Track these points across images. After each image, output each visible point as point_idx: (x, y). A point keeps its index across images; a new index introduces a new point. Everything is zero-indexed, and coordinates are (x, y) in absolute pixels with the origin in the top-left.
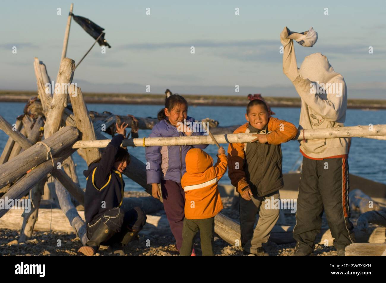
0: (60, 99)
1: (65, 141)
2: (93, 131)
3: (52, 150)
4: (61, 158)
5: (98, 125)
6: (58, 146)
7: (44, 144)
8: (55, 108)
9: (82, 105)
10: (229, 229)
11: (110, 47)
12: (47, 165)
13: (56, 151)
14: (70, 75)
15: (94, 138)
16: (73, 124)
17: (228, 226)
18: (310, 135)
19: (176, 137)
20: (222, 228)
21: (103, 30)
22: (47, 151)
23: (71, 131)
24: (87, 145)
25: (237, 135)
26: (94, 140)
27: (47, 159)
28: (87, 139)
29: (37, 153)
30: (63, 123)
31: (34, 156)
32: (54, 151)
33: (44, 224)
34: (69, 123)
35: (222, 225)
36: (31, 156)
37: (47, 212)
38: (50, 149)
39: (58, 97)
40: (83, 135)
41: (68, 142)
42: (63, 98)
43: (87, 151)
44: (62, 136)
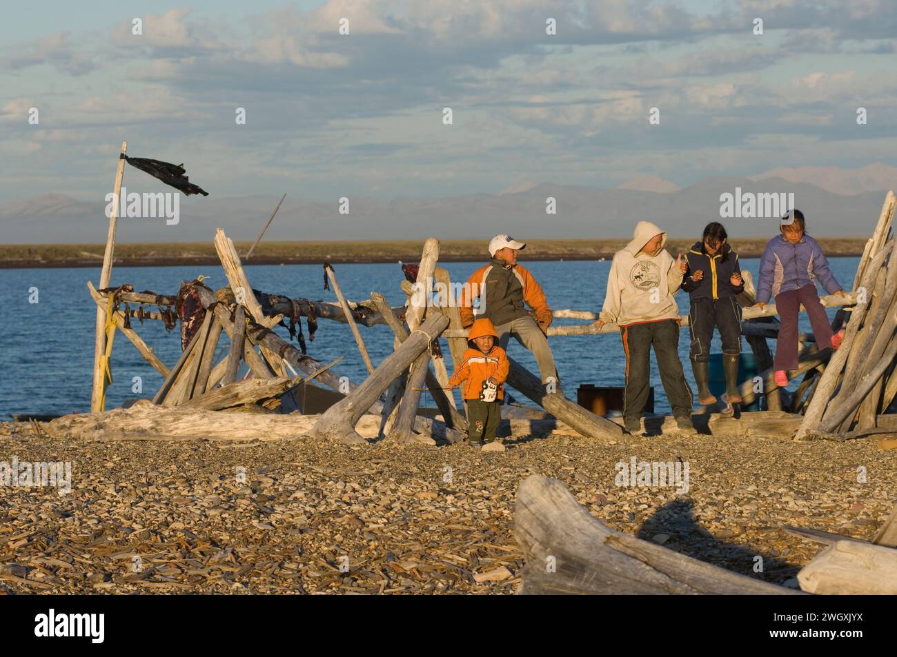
11: (205, 194)
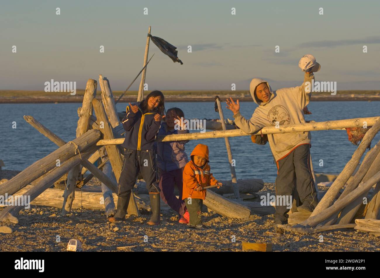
0: (87, 109)
1: (89, 141)
2: (111, 133)
3: (79, 147)
4: (88, 152)
5: (120, 128)
6: (84, 145)
7: (73, 143)
8: (83, 116)
9: (102, 113)
10: (219, 204)
12: (76, 158)
13: (82, 148)
14: (93, 92)
15: (112, 137)
16: (98, 127)
17: (218, 202)
18: (265, 131)
19: (170, 134)
20: (214, 203)
21: (176, 48)
22: (76, 148)
23: (94, 133)
24: (107, 143)
25: (213, 132)
26: (112, 139)
27: (76, 154)
28: (107, 138)
29: (68, 150)
30: (90, 127)
31: (65, 152)
32: (81, 148)
33: (95, 204)
34: (95, 127)
35: (214, 201)
36: (63, 152)
37: (97, 195)
38: (77, 146)
39: (85, 108)
40: (104, 135)
41: (92, 141)
42: (89, 109)
43: (108, 147)
44: (87, 137)
